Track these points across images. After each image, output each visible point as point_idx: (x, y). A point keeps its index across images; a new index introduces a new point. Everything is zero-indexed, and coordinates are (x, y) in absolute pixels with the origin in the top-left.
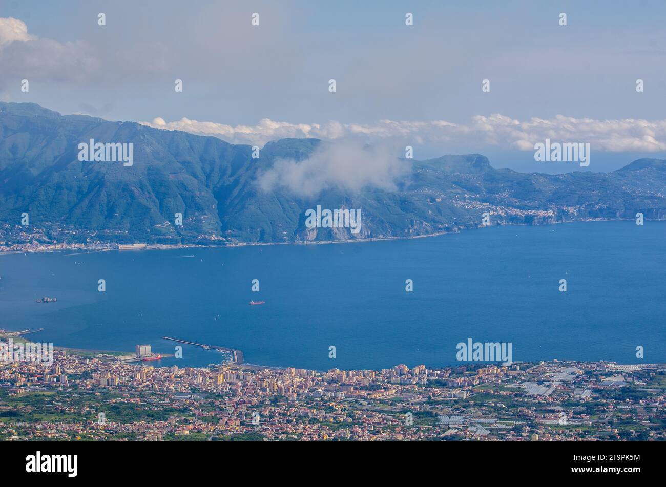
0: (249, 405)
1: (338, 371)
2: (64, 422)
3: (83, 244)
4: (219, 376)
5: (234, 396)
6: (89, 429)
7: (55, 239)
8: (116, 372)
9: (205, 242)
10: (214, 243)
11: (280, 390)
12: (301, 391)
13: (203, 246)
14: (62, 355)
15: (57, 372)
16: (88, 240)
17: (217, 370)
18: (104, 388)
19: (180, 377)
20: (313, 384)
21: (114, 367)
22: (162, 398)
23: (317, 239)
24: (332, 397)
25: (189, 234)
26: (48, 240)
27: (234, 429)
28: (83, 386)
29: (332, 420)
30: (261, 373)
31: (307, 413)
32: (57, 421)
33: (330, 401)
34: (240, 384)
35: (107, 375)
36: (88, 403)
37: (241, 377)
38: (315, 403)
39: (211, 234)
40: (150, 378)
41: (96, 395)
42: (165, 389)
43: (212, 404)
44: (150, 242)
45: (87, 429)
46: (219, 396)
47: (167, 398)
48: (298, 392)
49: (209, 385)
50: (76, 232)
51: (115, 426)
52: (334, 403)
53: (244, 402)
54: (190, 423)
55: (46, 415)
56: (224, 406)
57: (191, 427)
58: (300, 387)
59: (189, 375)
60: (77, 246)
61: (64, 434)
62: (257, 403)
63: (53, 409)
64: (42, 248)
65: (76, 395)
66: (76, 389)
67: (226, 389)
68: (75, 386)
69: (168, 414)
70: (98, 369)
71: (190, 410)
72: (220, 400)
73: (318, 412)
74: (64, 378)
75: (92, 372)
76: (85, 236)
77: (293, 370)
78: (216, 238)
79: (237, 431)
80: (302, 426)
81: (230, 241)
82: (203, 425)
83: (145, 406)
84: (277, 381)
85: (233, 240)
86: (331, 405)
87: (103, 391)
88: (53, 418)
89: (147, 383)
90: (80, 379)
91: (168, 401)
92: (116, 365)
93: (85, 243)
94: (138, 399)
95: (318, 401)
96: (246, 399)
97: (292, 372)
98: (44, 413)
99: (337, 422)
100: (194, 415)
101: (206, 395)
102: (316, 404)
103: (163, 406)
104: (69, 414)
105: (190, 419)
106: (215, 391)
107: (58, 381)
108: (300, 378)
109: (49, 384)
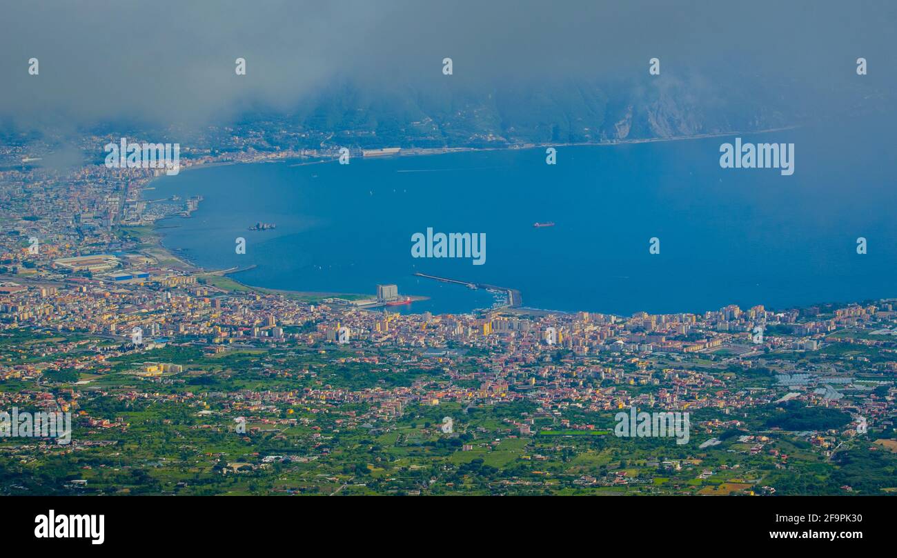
0: (523, 364)
1: (646, 315)
2: (274, 390)
3: (315, 150)
4: (485, 325)
5: (503, 352)
6: (306, 399)
7: (277, 144)
8: (348, 322)
9: (479, 144)
10: (491, 144)
11: (566, 343)
12: (595, 343)
13: (476, 150)
14: (278, 300)
15: (271, 323)
16: (322, 145)
17: (484, 317)
18: (332, 344)
19: (434, 328)
20: (611, 334)
21: (347, 315)
22: (408, 355)
23: (630, 136)
24: (635, 351)
25: (458, 134)
26: (268, 146)
27: (500, 396)
28: (304, 341)
29: (632, 382)
30: (542, 320)
31: (599, 373)
32: (263, 390)
33: (632, 356)
34: (513, 335)
35: (337, 326)
36: (308, 364)
37: (515, 326)
38: (611, 359)
39: (487, 133)
40: (393, 330)
41: (320, 354)
42: (413, 344)
43: (473, 362)
44: (404, 145)
45: (303, 399)
46: (485, 351)
47: (414, 355)
48: (590, 345)
49: (472, 338)
50: (306, 135)
51: (340, 394)
52: (637, 359)
53: (517, 360)
54: (441, 389)
55: (250, 381)
56: (489, 365)
57: (441, 394)
58: (594, 338)
59: (446, 325)
60: (307, 153)
61: (271, 407)
62: (534, 360)
63: (260, 374)
64: (261, 157)
65: (293, 354)
66: (294, 346)
67: (494, 342)
68: (293, 342)
69: (414, 378)
70: (325, 318)
71: (444, 372)
72: (484, 358)
73: (615, 372)
74: (279, 331)
75: (317, 322)
76: (319, 139)
77: (586, 315)
78: (494, 139)
79: (503, 398)
80: (590, 391)
81: (512, 142)
82: (458, 392)
83: (383, 366)
84: (564, 330)
85: (517, 140)
86: (633, 361)
87: (329, 347)
88: (259, 385)
89: (390, 336)
90: (300, 332)
91: (415, 359)
92: (349, 313)
93: (318, 148)
94: (376, 358)
95: (616, 357)
96: (519, 355)
97: (585, 317)
98: (248, 378)
99: (639, 384)
100: (448, 378)
101: (466, 350)
102: (613, 361)
103: (407, 367)
104: (281, 380)
105: (442, 384)
106: (479, 345)
107: (271, 335)
108: (595, 325)
109: (258, 340)
